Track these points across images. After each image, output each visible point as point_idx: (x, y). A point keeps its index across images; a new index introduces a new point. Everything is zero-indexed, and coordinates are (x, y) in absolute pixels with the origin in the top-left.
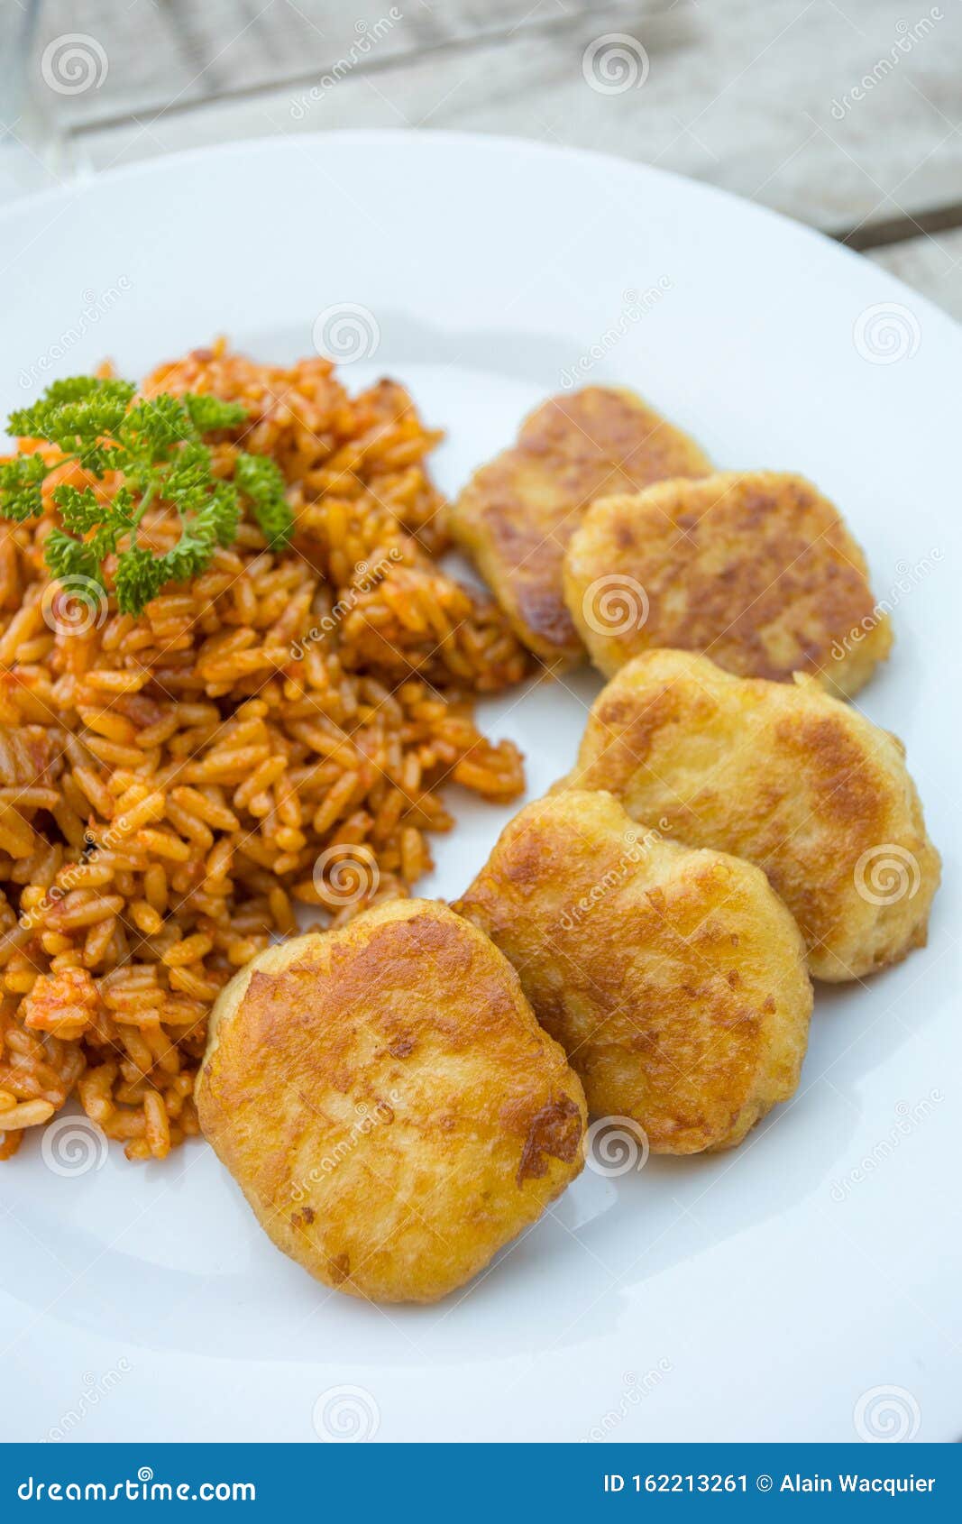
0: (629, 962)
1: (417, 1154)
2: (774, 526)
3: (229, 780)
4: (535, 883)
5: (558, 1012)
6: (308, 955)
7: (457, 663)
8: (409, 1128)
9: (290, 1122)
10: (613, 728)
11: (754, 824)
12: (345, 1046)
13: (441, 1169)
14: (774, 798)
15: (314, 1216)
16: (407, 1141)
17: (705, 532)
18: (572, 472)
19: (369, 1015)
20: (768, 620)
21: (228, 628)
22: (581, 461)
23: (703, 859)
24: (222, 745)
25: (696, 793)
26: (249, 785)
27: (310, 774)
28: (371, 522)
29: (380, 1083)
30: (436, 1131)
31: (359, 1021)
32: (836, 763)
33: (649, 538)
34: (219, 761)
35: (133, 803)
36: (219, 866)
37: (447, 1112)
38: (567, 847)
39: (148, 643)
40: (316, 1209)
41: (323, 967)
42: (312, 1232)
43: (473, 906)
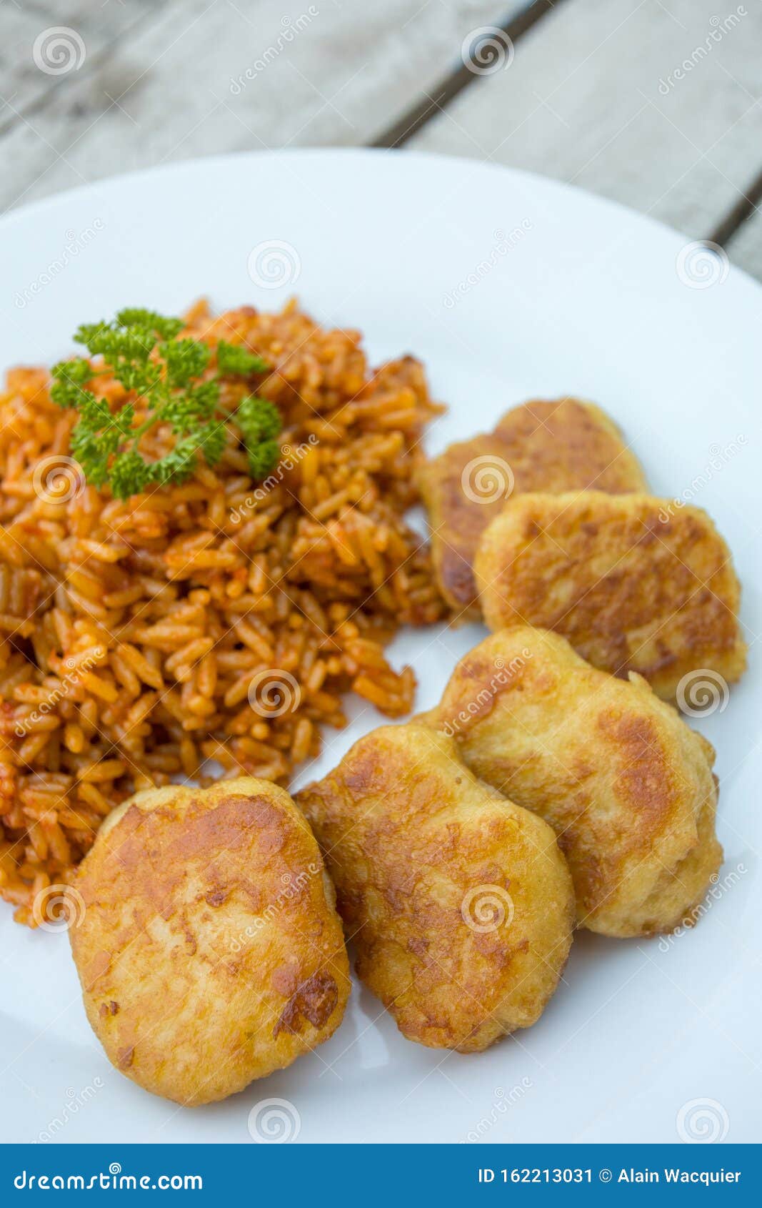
0: (419, 878)
1: (205, 983)
2: (664, 548)
3: (166, 647)
4: (365, 793)
5: (358, 902)
6: (173, 804)
7: (385, 597)
8: (205, 964)
9: (122, 929)
10: (471, 682)
11: (565, 790)
12: (176, 883)
13: (219, 1004)
14: (585, 773)
15: (119, 1010)
16: (201, 972)
17: (604, 538)
18: (525, 464)
19: (199, 863)
20: (638, 623)
21: (197, 529)
22: (536, 457)
23: (503, 809)
24: (168, 620)
25: (522, 752)
26: (180, 656)
27: (232, 659)
28: (343, 470)
29: (195, 920)
30: (224, 972)
31: (191, 866)
32: (643, 758)
33: (553, 534)
34: (160, 632)
35: (82, 648)
36: (138, 714)
37: (235, 959)
38: (397, 770)
39: (130, 526)
40: (121, 1005)
41: (180, 816)
42: (115, 1021)
43: (317, 798)
